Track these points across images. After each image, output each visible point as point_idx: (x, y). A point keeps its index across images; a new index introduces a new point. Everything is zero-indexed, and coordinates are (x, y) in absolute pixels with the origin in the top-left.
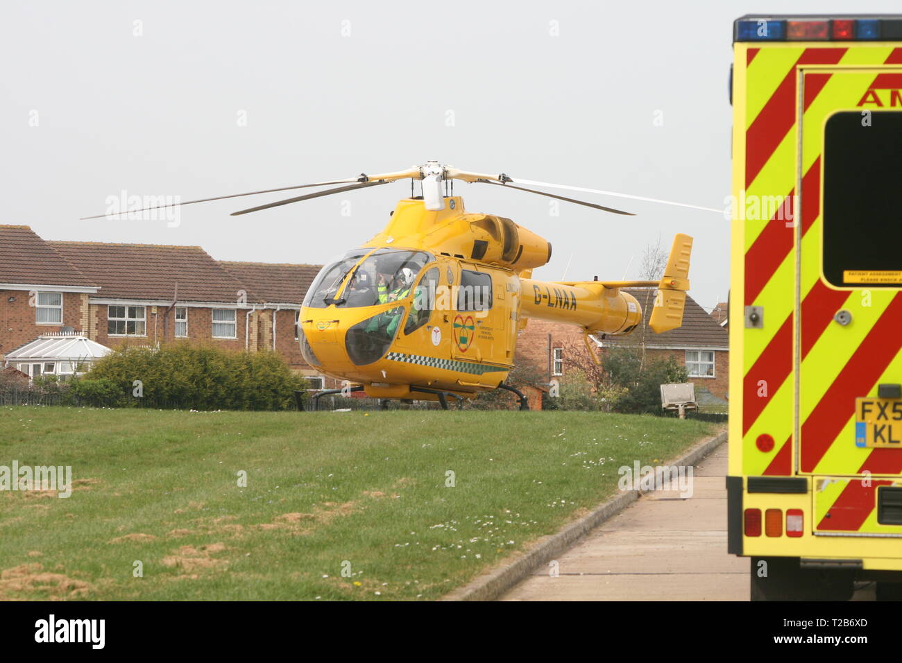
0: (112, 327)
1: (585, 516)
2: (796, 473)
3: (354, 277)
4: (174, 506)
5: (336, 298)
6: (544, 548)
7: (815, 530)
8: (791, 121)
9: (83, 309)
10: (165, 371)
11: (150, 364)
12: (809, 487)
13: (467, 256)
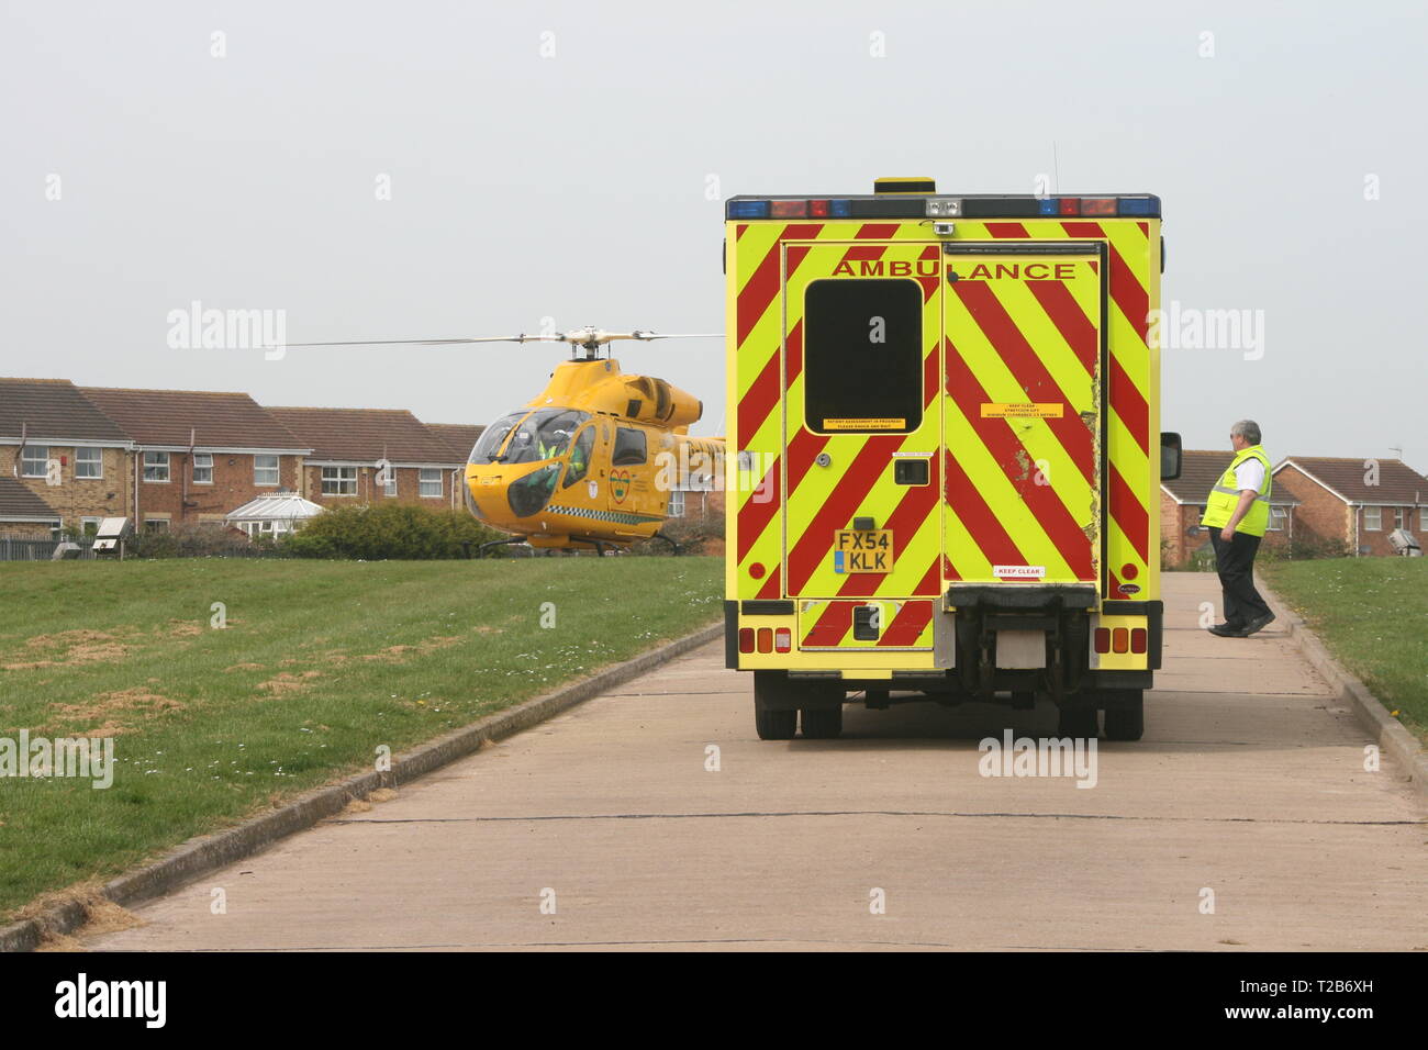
0: (326, 487)
1: (665, 645)
2: (784, 597)
3: (515, 435)
4: (301, 641)
5: (499, 455)
6: (614, 673)
7: (800, 645)
8: (777, 288)
9: (298, 470)
10: (374, 528)
11: (359, 520)
12: (796, 609)
13: (622, 415)
